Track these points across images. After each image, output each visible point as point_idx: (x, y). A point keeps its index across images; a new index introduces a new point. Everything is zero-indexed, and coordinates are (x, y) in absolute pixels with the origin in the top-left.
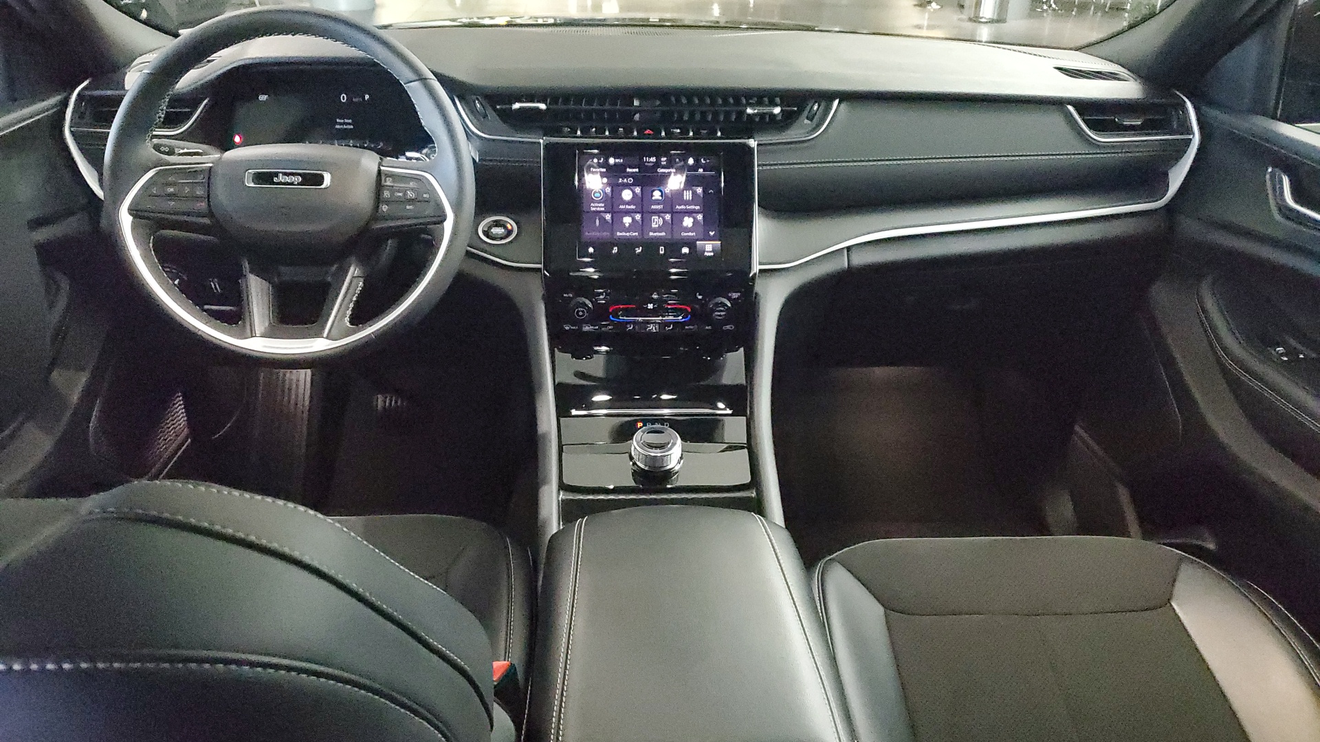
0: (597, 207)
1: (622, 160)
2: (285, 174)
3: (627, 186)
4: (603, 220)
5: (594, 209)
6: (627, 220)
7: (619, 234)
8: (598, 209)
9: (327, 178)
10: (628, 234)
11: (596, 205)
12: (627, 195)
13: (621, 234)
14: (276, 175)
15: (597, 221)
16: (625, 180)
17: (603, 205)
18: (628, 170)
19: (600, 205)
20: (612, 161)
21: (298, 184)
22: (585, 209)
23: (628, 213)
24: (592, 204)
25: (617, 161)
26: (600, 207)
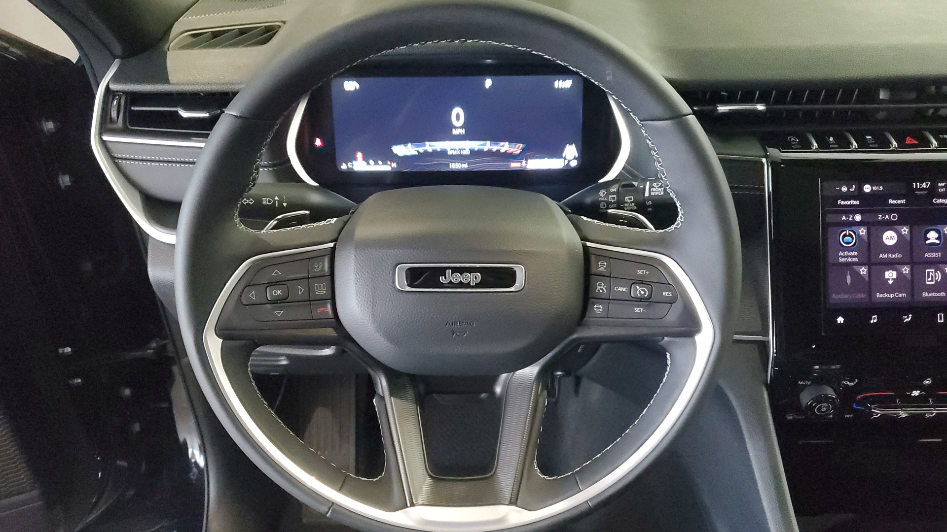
0: (847, 257)
1: (881, 188)
2: (455, 270)
3: (889, 225)
4: (856, 275)
5: (843, 260)
6: (891, 275)
7: (878, 295)
8: (850, 260)
9: (520, 272)
10: (891, 296)
11: (846, 253)
12: (890, 238)
13: (882, 296)
14: (442, 271)
15: (849, 278)
16: (887, 217)
17: (856, 254)
18: (891, 201)
19: (851, 254)
20: (867, 188)
21: (477, 286)
22: (831, 260)
23: (891, 264)
24: (841, 253)
25: (875, 188)
26: (851, 257)
